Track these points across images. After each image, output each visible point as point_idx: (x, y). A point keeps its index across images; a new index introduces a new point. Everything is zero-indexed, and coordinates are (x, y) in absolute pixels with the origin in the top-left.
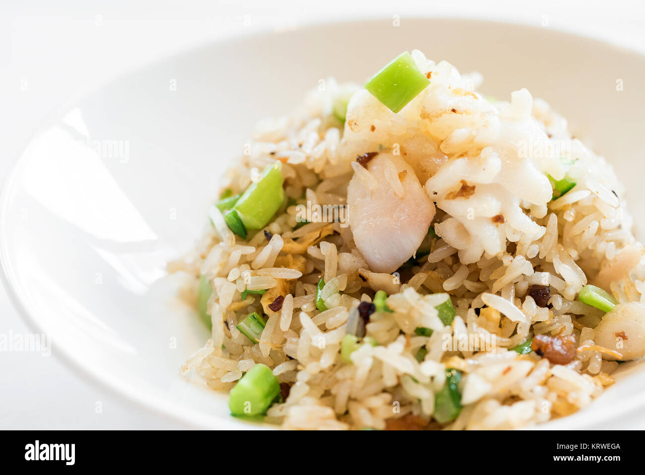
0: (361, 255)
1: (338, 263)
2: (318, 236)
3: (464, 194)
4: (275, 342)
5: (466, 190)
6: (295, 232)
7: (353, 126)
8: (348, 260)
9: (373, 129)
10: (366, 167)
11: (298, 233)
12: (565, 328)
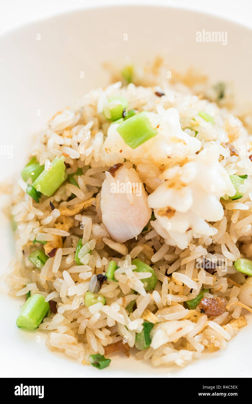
0: (105, 228)
1: (92, 231)
2: (82, 208)
3: (169, 214)
4: (49, 276)
5: (170, 212)
6: (70, 202)
7: (108, 151)
8: (97, 230)
9: (121, 151)
10: (113, 176)
11: (71, 202)
12: (222, 288)
